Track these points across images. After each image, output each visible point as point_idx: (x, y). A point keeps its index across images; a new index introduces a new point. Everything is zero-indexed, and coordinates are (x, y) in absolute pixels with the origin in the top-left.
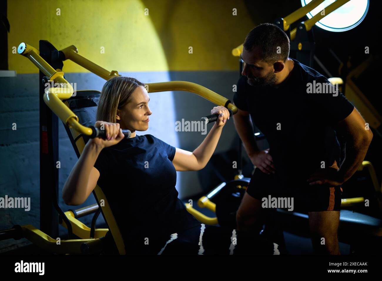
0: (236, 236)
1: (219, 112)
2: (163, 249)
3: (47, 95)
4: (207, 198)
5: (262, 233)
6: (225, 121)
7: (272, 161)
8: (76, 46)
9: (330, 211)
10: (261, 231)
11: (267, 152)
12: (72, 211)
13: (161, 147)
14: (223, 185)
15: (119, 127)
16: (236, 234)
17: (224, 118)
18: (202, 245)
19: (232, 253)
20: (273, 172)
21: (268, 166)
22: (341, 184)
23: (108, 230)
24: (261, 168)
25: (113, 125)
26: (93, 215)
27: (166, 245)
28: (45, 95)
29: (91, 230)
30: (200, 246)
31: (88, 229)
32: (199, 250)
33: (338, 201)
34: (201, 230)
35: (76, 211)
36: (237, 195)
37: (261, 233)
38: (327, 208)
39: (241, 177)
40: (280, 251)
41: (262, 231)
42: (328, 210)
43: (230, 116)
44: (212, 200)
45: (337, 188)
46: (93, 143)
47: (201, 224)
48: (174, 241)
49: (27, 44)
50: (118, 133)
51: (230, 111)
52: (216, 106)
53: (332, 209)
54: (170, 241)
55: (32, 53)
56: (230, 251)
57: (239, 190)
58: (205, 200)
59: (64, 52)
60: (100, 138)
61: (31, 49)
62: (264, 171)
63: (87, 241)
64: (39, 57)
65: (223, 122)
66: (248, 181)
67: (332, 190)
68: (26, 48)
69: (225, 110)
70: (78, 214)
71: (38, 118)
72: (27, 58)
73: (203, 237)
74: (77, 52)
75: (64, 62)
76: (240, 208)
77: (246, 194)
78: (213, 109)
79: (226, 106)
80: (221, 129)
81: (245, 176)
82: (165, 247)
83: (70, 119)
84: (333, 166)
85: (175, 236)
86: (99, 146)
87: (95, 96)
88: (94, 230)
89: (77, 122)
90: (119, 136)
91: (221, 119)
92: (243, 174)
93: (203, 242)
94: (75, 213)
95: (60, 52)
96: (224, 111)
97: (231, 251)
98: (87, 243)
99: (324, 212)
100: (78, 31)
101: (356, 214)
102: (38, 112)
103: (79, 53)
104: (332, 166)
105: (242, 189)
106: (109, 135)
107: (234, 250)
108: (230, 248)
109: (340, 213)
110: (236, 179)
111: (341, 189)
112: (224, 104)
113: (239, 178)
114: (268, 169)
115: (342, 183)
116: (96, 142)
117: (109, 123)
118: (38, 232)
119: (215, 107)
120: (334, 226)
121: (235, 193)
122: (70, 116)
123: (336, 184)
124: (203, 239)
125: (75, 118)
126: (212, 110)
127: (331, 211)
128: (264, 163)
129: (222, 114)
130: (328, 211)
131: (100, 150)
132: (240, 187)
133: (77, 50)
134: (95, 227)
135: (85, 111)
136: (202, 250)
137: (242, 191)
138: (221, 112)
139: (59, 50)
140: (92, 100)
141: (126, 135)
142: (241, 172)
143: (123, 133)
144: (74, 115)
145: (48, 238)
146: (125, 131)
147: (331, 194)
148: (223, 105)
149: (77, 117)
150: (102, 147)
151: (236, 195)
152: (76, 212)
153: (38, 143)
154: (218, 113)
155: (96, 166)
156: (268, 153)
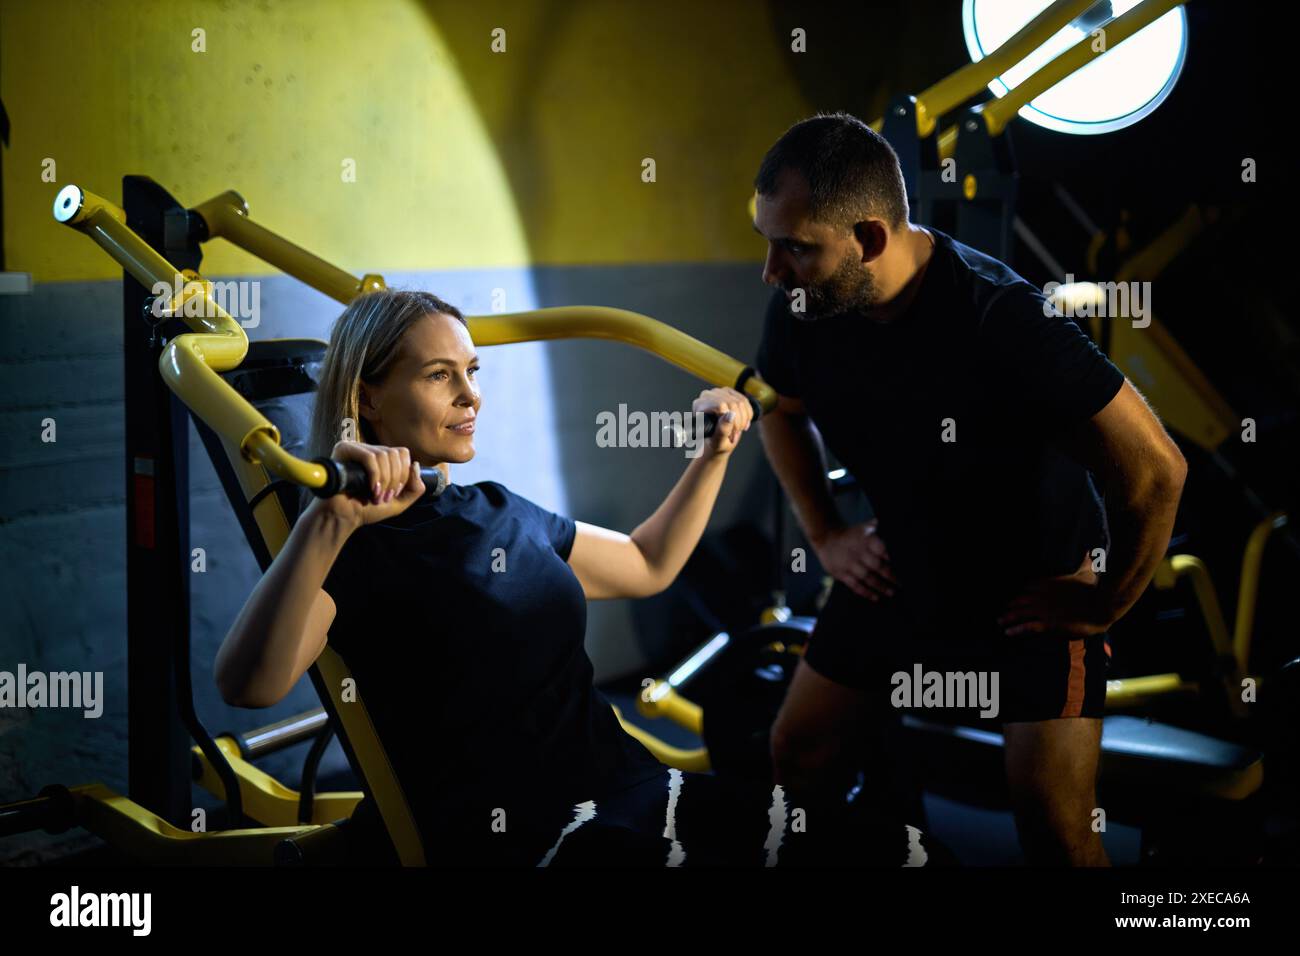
0: (786, 806)
1: (718, 408)
2: (552, 852)
3: (170, 359)
4: (669, 688)
5: (857, 796)
6: (737, 438)
7: (886, 557)
8: (243, 195)
9: (1068, 720)
10: (850, 789)
11: (870, 530)
12: (233, 736)
13: (531, 519)
14: (720, 641)
15: (408, 460)
16: (785, 799)
17: (734, 428)
18: (673, 837)
19: (772, 860)
20: (890, 592)
21: (871, 572)
22: (1104, 629)
23: (360, 795)
24: (849, 580)
25: (389, 453)
26: (307, 746)
27: (561, 840)
28: (163, 360)
29: (302, 797)
30: (670, 841)
31: (294, 796)
32: (668, 853)
33: (1096, 689)
34: (670, 788)
35: (245, 736)
36: (773, 672)
37: (850, 797)
38: (1061, 712)
39: (782, 615)
40: (926, 849)
41: (856, 790)
42: (1063, 714)
43: (755, 419)
44: (685, 691)
45: (1093, 645)
46: (327, 511)
47: (670, 771)
48: (585, 824)
49: (84, 190)
50: (405, 481)
51: (754, 404)
52: (710, 387)
53: (1075, 711)
54: (572, 827)
55: (101, 218)
56: (765, 853)
57: (777, 658)
58: (658, 693)
59: (205, 214)
60: (350, 496)
61: (98, 206)
62: (860, 590)
63: (294, 834)
64: (126, 230)
65: (732, 441)
66: (808, 626)
67: (1077, 651)
68: (82, 202)
69: (738, 403)
70: (251, 748)
71: (120, 427)
72: (87, 237)
73: (677, 810)
74: (246, 212)
75: (204, 247)
76: (782, 715)
77: (803, 667)
78: (698, 397)
79: (740, 386)
80: (724, 459)
81: (797, 612)
82: (558, 845)
83: (255, 436)
84: (1079, 571)
85: (587, 811)
86: (343, 521)
87: (312, 358)
88: (312, 796)
89: (275, 446)
90: (408, 488)
91: (727, 429)
92: (788, 604)
93: (677, 826)
94: (241, 742)
95: (192, 213)
96: (734, 406)
97: (770, 852)
98: (296, 839)
99: (1053, 722)
100: (231, 138)
101: (1158, 729)
102: (120, 409)
103: (251, 217)
104: (1075, 575)
105: (786, 653)
106: (379, 484)
107: (781, 851)
108: (767, 845)
109: (1101, 725)
110: (766, 622)
111: (1108, 649)
112: (734, 380)
113: (775, 618)
114: (871, 582)
115: (1110, 625)
116: (337, 510)
117: (376, 448)
118: (127, 807)
119: (705, 393)
120: (1082, 765)
121: (766, 666)
122: (253, 427)
123: (1090, 629)
124: (677, 817)
125: (271, 433)
126: (695, 402)
127: (1073, 719)
128: (861, 563)
129: (730, 414)
130: (1063, 718)
131: (344, 535)
132: (779, 647)
133: (246, 205)
134: (314, 789)
135: (281, 409)
136: (677, 855)
137: (788, 662)
138: (724, 409)
139: (187, 205)
140: (303, 369)
141: (431, 483)
142: (781, 599)
143: (423, 478)
144: (268, 425)
145: (160, 826)
146: (428, 472)
147: (1072, 663)
148: (729, 386)
149: (274, 428)
150: (352, 524)
151: (767, 675)
152: (244, 740)
153: (120, 512)
154: (715, 411)
155: (327, 587)
156: (872, 535)
